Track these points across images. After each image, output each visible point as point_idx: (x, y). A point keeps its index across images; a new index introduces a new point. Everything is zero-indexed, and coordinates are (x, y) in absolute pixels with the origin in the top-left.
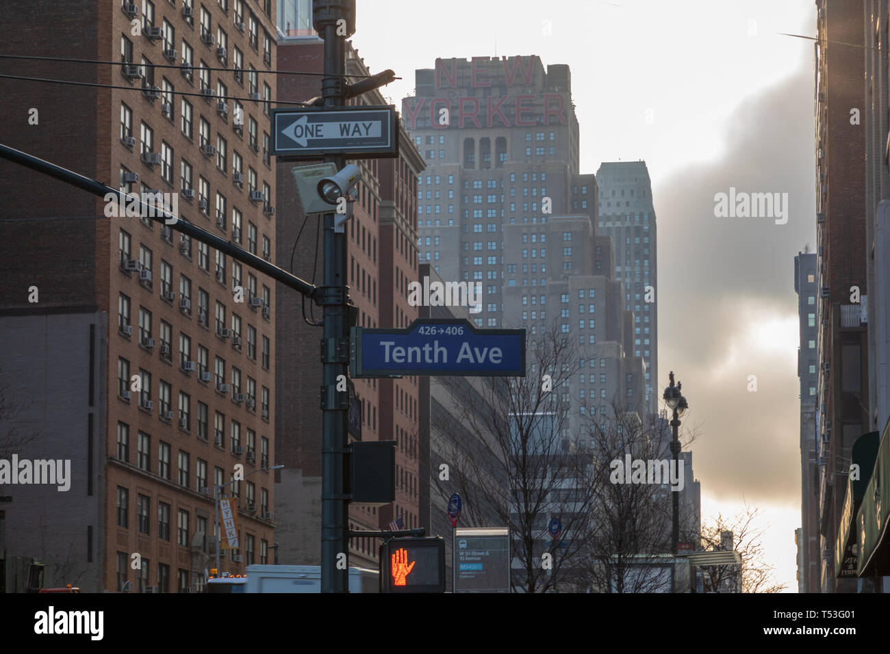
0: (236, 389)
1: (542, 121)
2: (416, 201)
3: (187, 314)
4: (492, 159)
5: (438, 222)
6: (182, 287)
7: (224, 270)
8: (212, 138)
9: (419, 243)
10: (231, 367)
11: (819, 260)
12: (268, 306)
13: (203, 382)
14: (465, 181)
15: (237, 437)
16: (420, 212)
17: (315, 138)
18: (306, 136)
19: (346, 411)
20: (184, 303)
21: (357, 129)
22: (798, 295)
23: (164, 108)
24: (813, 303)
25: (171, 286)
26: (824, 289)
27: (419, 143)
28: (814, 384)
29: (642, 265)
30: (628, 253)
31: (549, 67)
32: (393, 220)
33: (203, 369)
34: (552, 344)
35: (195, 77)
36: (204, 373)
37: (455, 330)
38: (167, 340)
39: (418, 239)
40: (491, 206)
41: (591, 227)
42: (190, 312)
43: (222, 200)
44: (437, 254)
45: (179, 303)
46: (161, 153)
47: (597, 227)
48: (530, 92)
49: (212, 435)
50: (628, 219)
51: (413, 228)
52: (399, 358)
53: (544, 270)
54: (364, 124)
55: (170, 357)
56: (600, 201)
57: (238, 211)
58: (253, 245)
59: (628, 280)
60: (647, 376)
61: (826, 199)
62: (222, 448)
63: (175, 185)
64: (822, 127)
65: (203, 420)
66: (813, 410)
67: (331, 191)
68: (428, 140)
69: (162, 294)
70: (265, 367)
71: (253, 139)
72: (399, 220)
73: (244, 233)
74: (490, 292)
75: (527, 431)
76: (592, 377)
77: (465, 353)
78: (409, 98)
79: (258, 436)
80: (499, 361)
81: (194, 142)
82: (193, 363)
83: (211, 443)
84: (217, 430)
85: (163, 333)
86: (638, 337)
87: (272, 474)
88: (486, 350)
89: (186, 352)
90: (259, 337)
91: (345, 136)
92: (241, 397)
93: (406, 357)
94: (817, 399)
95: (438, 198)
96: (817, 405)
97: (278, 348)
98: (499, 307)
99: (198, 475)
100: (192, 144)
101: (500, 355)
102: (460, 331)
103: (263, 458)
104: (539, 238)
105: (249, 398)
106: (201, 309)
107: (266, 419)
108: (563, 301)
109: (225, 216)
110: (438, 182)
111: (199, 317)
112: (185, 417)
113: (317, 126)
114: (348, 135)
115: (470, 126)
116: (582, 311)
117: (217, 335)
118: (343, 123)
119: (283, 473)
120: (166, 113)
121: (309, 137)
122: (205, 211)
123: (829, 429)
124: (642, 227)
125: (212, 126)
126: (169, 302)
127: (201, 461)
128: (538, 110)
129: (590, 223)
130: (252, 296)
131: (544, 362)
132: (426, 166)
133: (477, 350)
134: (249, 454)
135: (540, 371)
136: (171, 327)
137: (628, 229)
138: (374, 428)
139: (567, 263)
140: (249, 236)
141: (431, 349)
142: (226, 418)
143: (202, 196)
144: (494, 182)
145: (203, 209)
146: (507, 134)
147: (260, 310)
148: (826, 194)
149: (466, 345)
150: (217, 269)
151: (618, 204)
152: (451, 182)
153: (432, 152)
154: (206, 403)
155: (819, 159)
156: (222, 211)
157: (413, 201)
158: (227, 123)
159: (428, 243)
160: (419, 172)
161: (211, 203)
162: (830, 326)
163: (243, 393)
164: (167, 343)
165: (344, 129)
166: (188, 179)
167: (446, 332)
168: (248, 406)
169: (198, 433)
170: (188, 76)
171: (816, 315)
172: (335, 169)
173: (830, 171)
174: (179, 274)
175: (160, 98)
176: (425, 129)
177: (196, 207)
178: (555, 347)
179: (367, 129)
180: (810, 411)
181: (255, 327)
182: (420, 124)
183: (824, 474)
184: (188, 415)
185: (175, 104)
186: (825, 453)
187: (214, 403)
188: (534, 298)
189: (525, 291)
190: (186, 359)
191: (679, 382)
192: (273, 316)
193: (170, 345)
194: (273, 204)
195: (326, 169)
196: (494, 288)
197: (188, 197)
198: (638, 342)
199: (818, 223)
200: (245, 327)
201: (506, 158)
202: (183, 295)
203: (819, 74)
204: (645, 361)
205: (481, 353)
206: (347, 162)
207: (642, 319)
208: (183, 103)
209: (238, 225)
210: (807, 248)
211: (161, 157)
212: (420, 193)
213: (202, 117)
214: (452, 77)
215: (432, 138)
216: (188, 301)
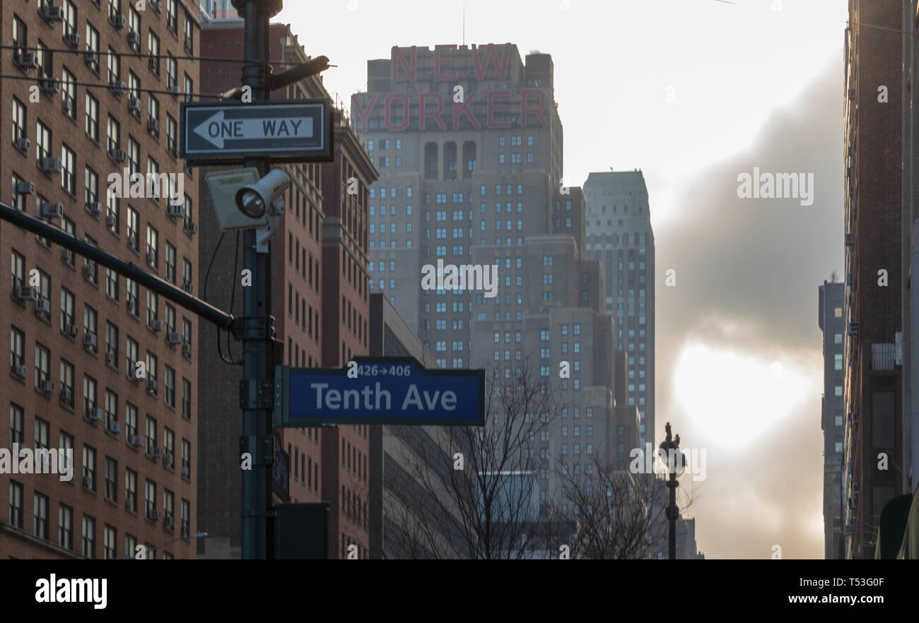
0: (151, 442)
1: (520, 122)
2: (366, 218)
3: (93, 353)
4: (459, 167)
5: (393, 243)
6: (87, 321)
7: (137, 300)
8: (122, 141)
9: (371, 268)
10: (145, 415)
11: (848, 289)
12: (190, 342)
13: (111, 433)
14: (426, 194)
15: (152, 499)
16: (372, 231)
17: (233, 137)
18: (223, 135)
19: (269, 467)
20: (88, 338)
21: (283, 127)
22: (822, 333)
23: (64, 105)
24: (840, 341)
25: (73, 319)
26: (852, 324)
27: (371, 148)
28: (840, 438)
29: (637, 296)
30: (621, 282)
31: (527, 57)
32: (339, 240)
33: (111, 418)
34: (520, 388)
35: (101, 67)
36: (112, 423)
37: (400, 370)
38: (69, 383)
39: (369, 263)
40: (458, 224)
41: (576, 248)
42: (96, 350)
43: (134, 215)
44: (392, 281)
45: (83, 338)
46: (61, 159)
47: (584, 250)
48: (504, 86)
49: (123, 496)
50: (621, 241)
51: (363, 250)
52: (333, 403)
53: (520, 301)
54: (292, 122)
55: (72, 404)
56: (587, 218)
57: (153, 228)
58: (171, 270)
59: (620, 314)
60: (641, 428)
61: (855, 216)
62: (134, 513)
63: (78, 197)
64: (852, 131)
65: (112, 479)
66: (838, 469)
67: (252, 203)
68: (382, 145)
69: (62, 327)
70: (186, 416)
71: (171, 143)
72: (347, 241)
73: (160, 255)
74: (455, 327)
75: (492, 493)
76: (577, 429)
77: (413, 397)
78: (360, 94)
79: (177, 498)
80: (453, 408)
81: (100, 145)
82: (100, 411)
83: (121, 507)
84: (129, 491)
85: (64, 374)
86: (632, 381)
87: (194, 543)
88: (437, 394)
89: (91, 397)
90: (179, 380)
91: (269, 135)
92: (157, 451)
93: (342, 403)
94: (843, 456)
95: (395, 215)
96: (843, 464)
97: (201, 393)
98: (466, 345)
99: (106, 544)
100: (99, 147)
101: (454, 399)
102: (406, 371)
103: (183, 523)
104: (514, 263)
105: (166, 452)
106: (109, 346)
107: (186, 478)
108: (543, 338)
109: (137, 235)
110: (393, 195)
111: (107, 356)
112: (90, 475)
113: (235, 124)
114: (273, 134)
115: (433, 128)
116: (565, 350)
117: (129, 378)
118: (267, 121)
119: (207, 542)
120: (67, 110)
121: (226, 136)
122: (113, 228)
123: (857, 492)
124: (638, 251)
125: (123, 126)
126: (71, 337)
127: (109, 527)
128: (514, 109)
129: (575, 245)
130: (170, 331)
131: (512, 409)
132: (378, 175)
133: (426, 394)
134: (166, 520)
135: (508, 420)
136: (73, 367)
137: (620, 253)
138: (316, 489)
139: (548, 293)
140: (167, 259)
141: (371, 392)
142: (140, 477)
143: (110, 210)
144: (461, 196)
145: (111, 226)
146: (476, 137)
147: (179, 348)
148: (855, 210)
149: (413, 388)
150: (128, 299)
151: (609, 223)
152: (409, 195)
153: (387, 160)
154: (114, 458)
155: (848, 169)
156: (134, 228)
157: (364, 218)
158: (140, 123)
159: (382, 269)
160: (370, 182)
161: (121, 218)
162: (859, 368)
163: (159, 447)
164: (68, 387)
165: (268, 128)
166: (93, 190)
167: (390, 372)
168: (165, 462)
169: (106, 494)
170: (93, 65)
171: (843, 357)
172: (258, 174)
173: (861, 183)
174: (83, 304)
175: (59, 92)
176: (379, 131)
177: (103, 223)
178: (525, 391)
179: (296, 127)
180: (834, 470)
181: (173, 367)
182: (373, 125)
183: (850, 546)
184: (94, 473)
185: (78, 100)
186: (852, 521)
187: (124, 458)
188: (507, 335)
189: (497, 326)
190: (91, 405)
191: (677, 436)
192: (195, 354)
193: (72, 389)
194: (196, 221)
195: (246, 176)
196: (461, 322)
197: (93, 212)
198: (631, 388)
199: (847, 245)
200: (161, 367)
201: (474, 166)
202: (88, 330)
203: (849, 65)
204: (639, 410)
205: (432, 399)
206: (271, 166)
207: (637, 361)
208: (88, 98)
209: (153, 246)
210: (833, 276)
211: (60, 163)
212: (372, 209)
213: (110, 115)
214: (411, 69)
215: (387, 142)
216: (93, 337)
